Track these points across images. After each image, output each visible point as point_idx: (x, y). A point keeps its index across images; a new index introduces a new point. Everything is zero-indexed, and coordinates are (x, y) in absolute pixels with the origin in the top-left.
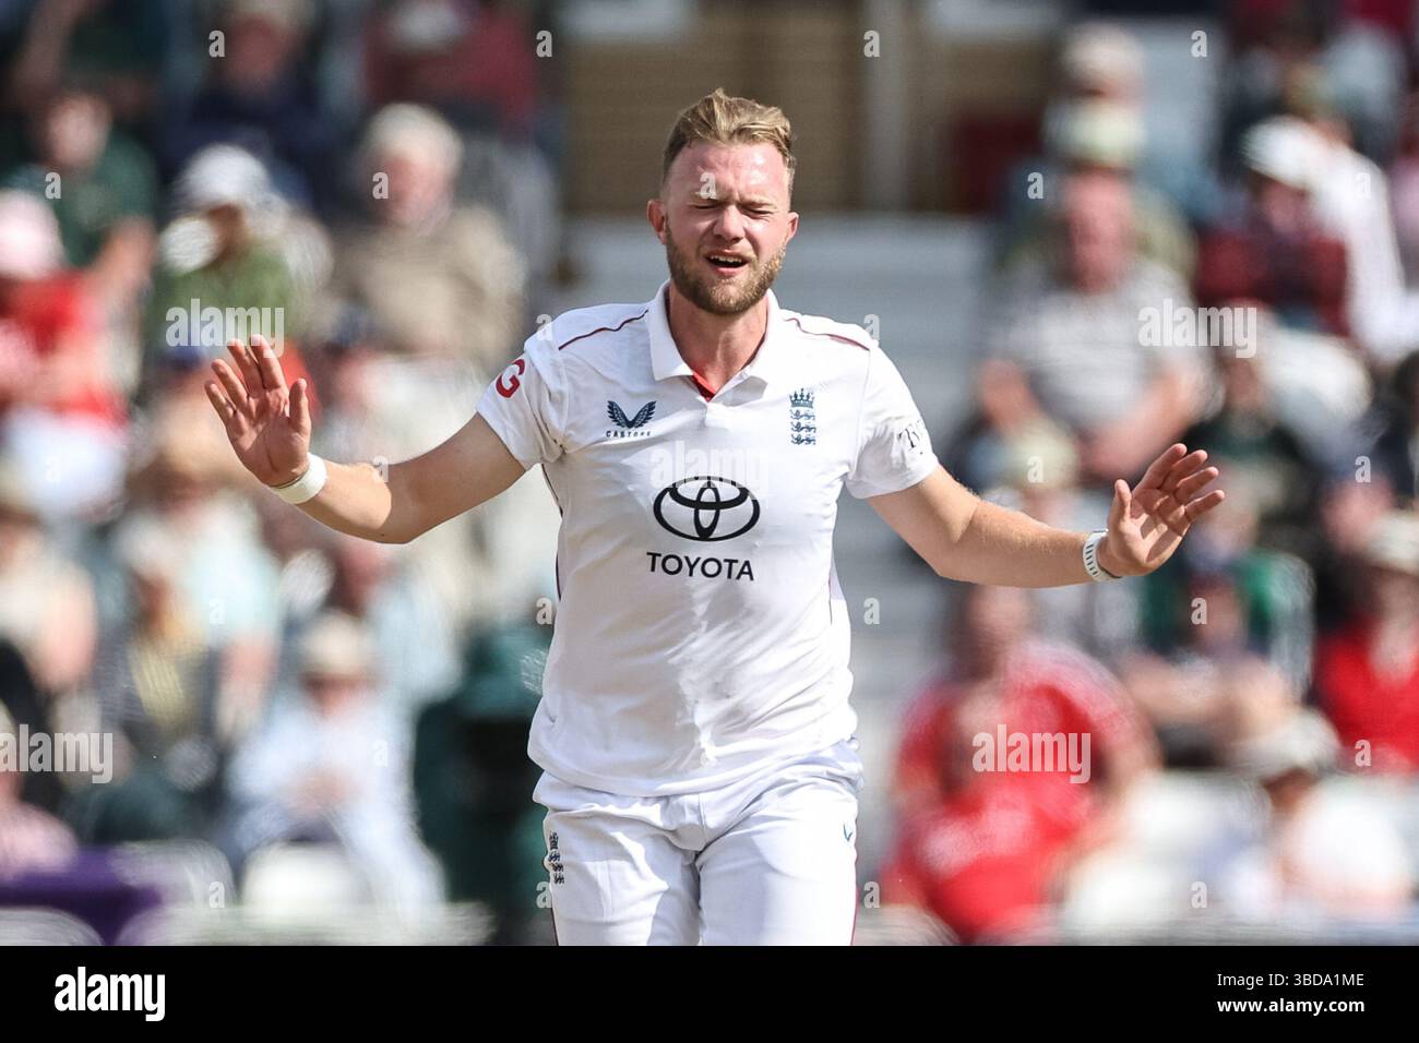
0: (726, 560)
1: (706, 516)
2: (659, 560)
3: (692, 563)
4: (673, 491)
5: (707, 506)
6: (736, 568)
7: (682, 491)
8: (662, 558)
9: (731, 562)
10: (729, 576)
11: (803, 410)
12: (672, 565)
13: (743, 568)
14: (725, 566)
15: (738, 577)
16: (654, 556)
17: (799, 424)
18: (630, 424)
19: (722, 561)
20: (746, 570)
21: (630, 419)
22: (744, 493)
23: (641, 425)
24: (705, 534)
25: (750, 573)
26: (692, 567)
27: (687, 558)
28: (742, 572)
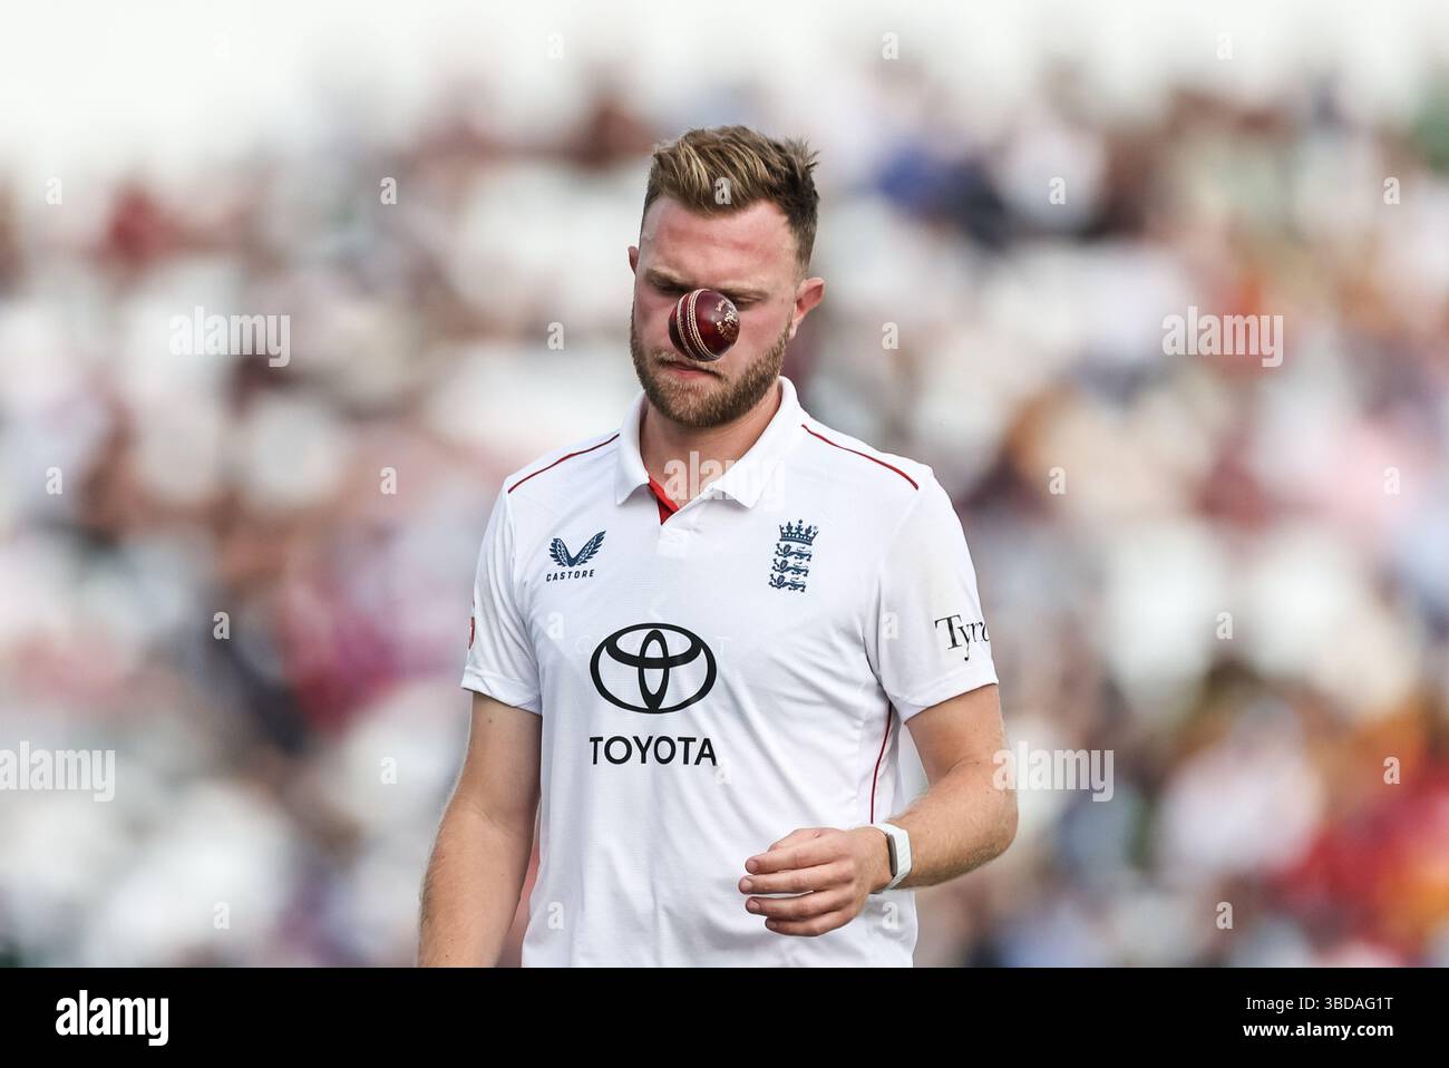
0: (680, 739)
1: (654, 677)
2: (601, 745)
3: (644, 744)
4: (610, 644)
5: (653, 663)
6: (695, 749)
7: (623, 644)
8: (605, 741)
9: (687, 741)
10: (686, 762)
11: (795, 546)
12: (618, 750)
13: (703, 749)
14: (680, 746)
15: (697, 762)
16: (596, 740)
17: (786, 562)
18: (572, 562)
19: (675, 741)
20: (707, 751)
21: (573, 555)
22: (698, 645)
23: (584, 562)
24: (653, 703)
25: (712, 756)
26: (644, 750)
27: (636, 739)
28: (701, 755)
